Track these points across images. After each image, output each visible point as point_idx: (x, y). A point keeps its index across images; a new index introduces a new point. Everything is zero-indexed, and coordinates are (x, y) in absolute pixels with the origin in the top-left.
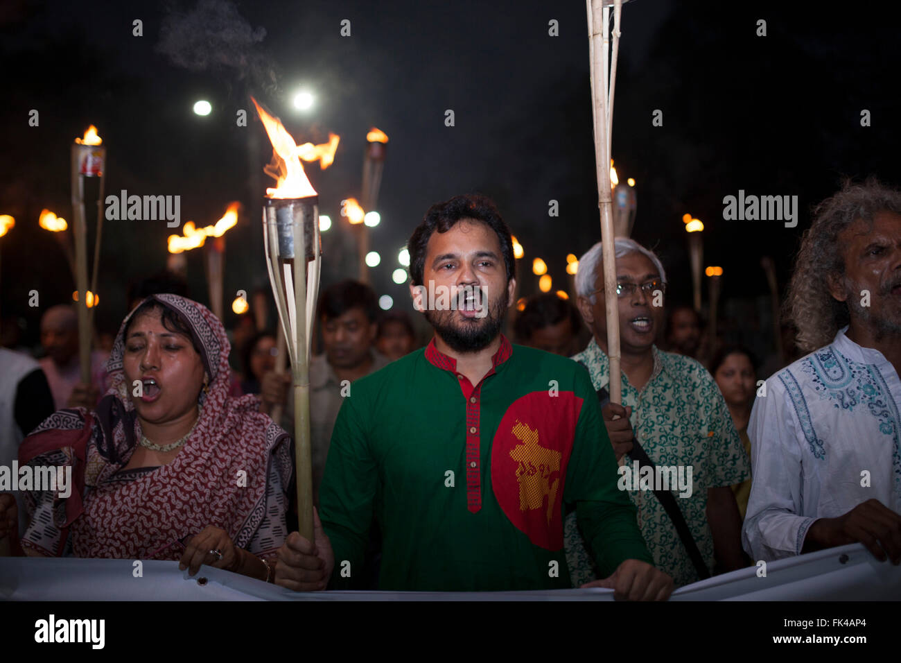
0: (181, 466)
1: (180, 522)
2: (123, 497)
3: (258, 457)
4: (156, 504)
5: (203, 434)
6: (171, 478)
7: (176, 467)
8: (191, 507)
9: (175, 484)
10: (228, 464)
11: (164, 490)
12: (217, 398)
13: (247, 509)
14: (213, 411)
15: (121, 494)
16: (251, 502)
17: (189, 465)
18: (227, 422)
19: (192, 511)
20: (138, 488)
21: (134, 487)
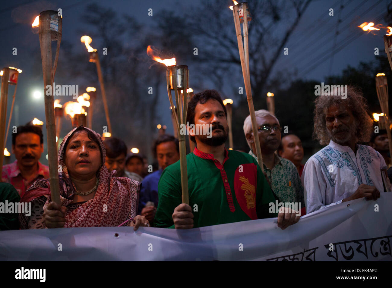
0: (99, 199)
4: (92, 215)
8: (108, 215)
9: (98, 206)
17: (102, 198)
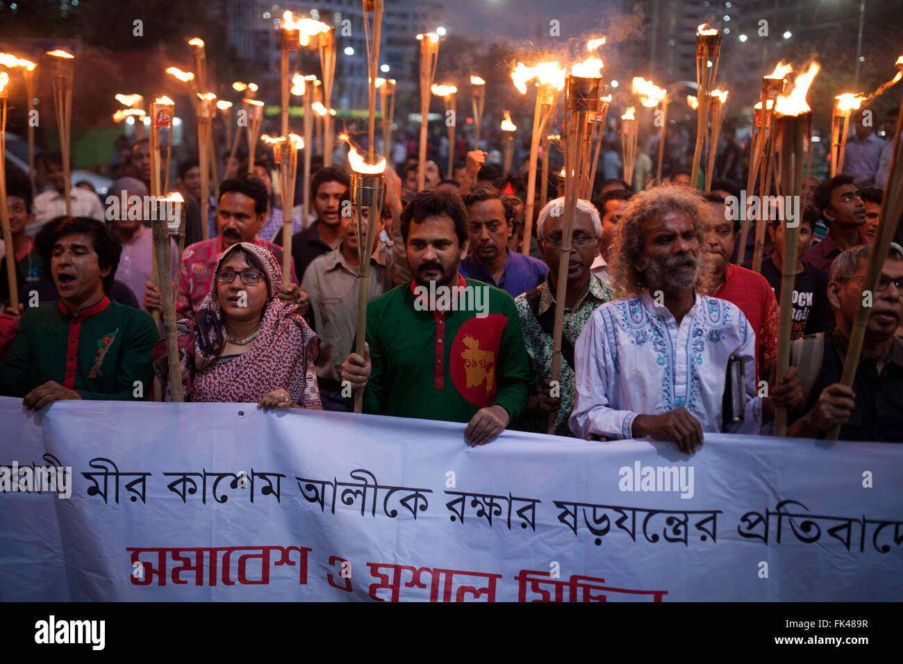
0: (254, 356)
1: (256, 390)
2: (220, 374)
3: (300, 348)
4: (241, 379)
5: (266, 335)
6: (249, 363)
7: (251, 357)
8: (262, 381)
9: (251, 367)
10: (282, 354)
11: (246, 371)
12: (272, 311)
13: (295, 379)
14: (271, 320)
15: (218, 373)
16: (297, 375)
17: (259, 355)
18: (280, 327)
19: (263, 384)
20: (228, 369)
21: (226, 368)
